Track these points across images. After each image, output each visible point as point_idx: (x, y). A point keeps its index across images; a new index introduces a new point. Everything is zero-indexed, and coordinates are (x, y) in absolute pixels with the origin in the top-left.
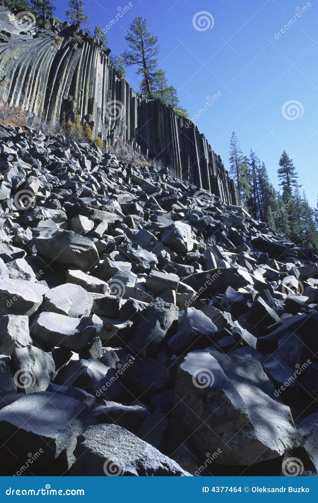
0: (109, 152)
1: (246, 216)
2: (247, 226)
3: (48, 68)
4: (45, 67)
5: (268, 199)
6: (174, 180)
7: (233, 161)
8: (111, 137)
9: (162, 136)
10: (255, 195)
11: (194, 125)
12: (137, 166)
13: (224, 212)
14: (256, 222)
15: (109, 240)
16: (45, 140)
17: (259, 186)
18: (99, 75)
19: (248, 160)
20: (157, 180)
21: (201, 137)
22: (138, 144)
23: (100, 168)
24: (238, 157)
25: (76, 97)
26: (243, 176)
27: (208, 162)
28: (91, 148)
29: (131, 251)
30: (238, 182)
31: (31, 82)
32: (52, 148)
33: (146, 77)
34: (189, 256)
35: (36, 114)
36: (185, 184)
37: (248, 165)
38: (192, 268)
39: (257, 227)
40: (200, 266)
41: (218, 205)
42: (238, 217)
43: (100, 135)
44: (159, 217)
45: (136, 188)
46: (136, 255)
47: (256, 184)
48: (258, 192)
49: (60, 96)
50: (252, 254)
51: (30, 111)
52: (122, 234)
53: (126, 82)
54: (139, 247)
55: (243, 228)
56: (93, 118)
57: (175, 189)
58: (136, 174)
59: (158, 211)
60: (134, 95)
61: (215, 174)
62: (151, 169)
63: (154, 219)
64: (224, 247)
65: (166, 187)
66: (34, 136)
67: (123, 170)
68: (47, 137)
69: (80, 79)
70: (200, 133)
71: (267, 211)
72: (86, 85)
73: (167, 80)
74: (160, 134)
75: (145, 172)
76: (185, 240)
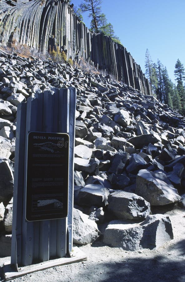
0: (76, 67)
1: (156, 101)
2: (156, 107)
3: (39, 19)
4: (37, 19)
5: (168, 88)
6: (114, 81)
7: (147, 67)
8: (77, 58)
9: (106, 55)
10: (160, 87)
11: (124, 47)
12: (93, 75)
13: (143, 100)
14: (161, 105)
15: (88, 122)
16: (43, 64)
17: (163, 81)
18: (68, 21)
19: (156, 65)
20: (105, 83)
21: (128, 54)
22: (92, 61)
23: (74, 78)
24: (150, 64)
25: (56, 35)
26: (153, 75)
27: (133, 69)
28: (67, 66)
29: (100, 127)
30: (151, 79)
31: (30, 29)
32: (48, 69)
33: (94, 19)
34: (128, 128)
35: (35, 48)
36: (120, 84)
37: (156, 69)
38: (130, 134)
39: (162, 108)
40: (134, 133)
41: (140, 96)
42: (151, 102)
43: (71, 58)
44: (110, 106)
45: (95, 89)
46: (103, 129)
47: (161, 80)
48: (162, 85)
49: (47, 36)
50: (160, 125)
51: (32, 46)
52: (94, 118)
53: (83, 23)
54: (104, 124)
55: (154, 108)
56: (66, 48)
57: (115, 87)
58: (93, 80)
59: (109, 102)
60: (88, 31)
61: (137, 76)
62: (101, 75)
63: (108, 108)
64: (145, 121)
65: (110, 87)
66: (37, 62)
67: (86, 78)
68: (44, 62)
69: (57, 24)
70: (128, 52)
71: (168, 96)
72: (61, 28)
73: (107, 20)
74: (104, 54)
75: (98, 78)
76: (126, 120)
